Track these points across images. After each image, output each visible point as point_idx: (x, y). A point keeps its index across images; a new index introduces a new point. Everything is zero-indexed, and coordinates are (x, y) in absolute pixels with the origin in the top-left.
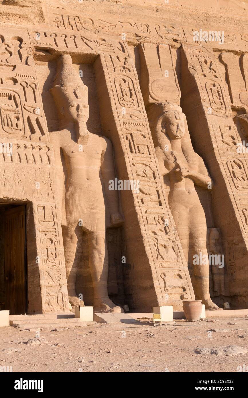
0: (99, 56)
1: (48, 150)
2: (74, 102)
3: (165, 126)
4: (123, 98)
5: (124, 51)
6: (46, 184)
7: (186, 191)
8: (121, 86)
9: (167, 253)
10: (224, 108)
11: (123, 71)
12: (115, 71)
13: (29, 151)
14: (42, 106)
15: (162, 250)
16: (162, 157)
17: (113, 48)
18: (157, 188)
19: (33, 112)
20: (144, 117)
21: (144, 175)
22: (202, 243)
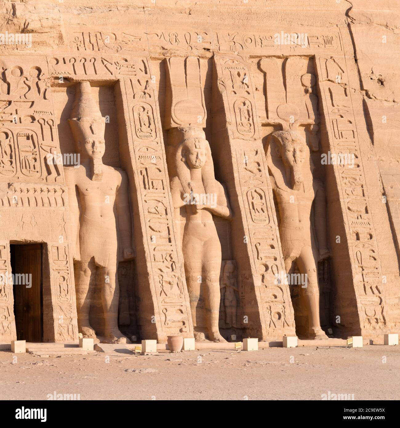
0: (118, 81)
1: (63, 192)
2: (90, 138)
3: (185, 154)
4: (140, 129)
5: (146, 73)
6: (60, 225)
7: (202, 224)
8: (140, 115)
9: (171, 289)
10: (253, 130)
11: (143, 97)
12: (134, 98)
13: (45, 194)
14: (58, 144)
15: (166, 287)
16: (179, 188)
17: (134, 70)
18: (168, 224)
19: (49, 151)
20: (161, 148)
21: (155, 212)
22: (214, 277)
